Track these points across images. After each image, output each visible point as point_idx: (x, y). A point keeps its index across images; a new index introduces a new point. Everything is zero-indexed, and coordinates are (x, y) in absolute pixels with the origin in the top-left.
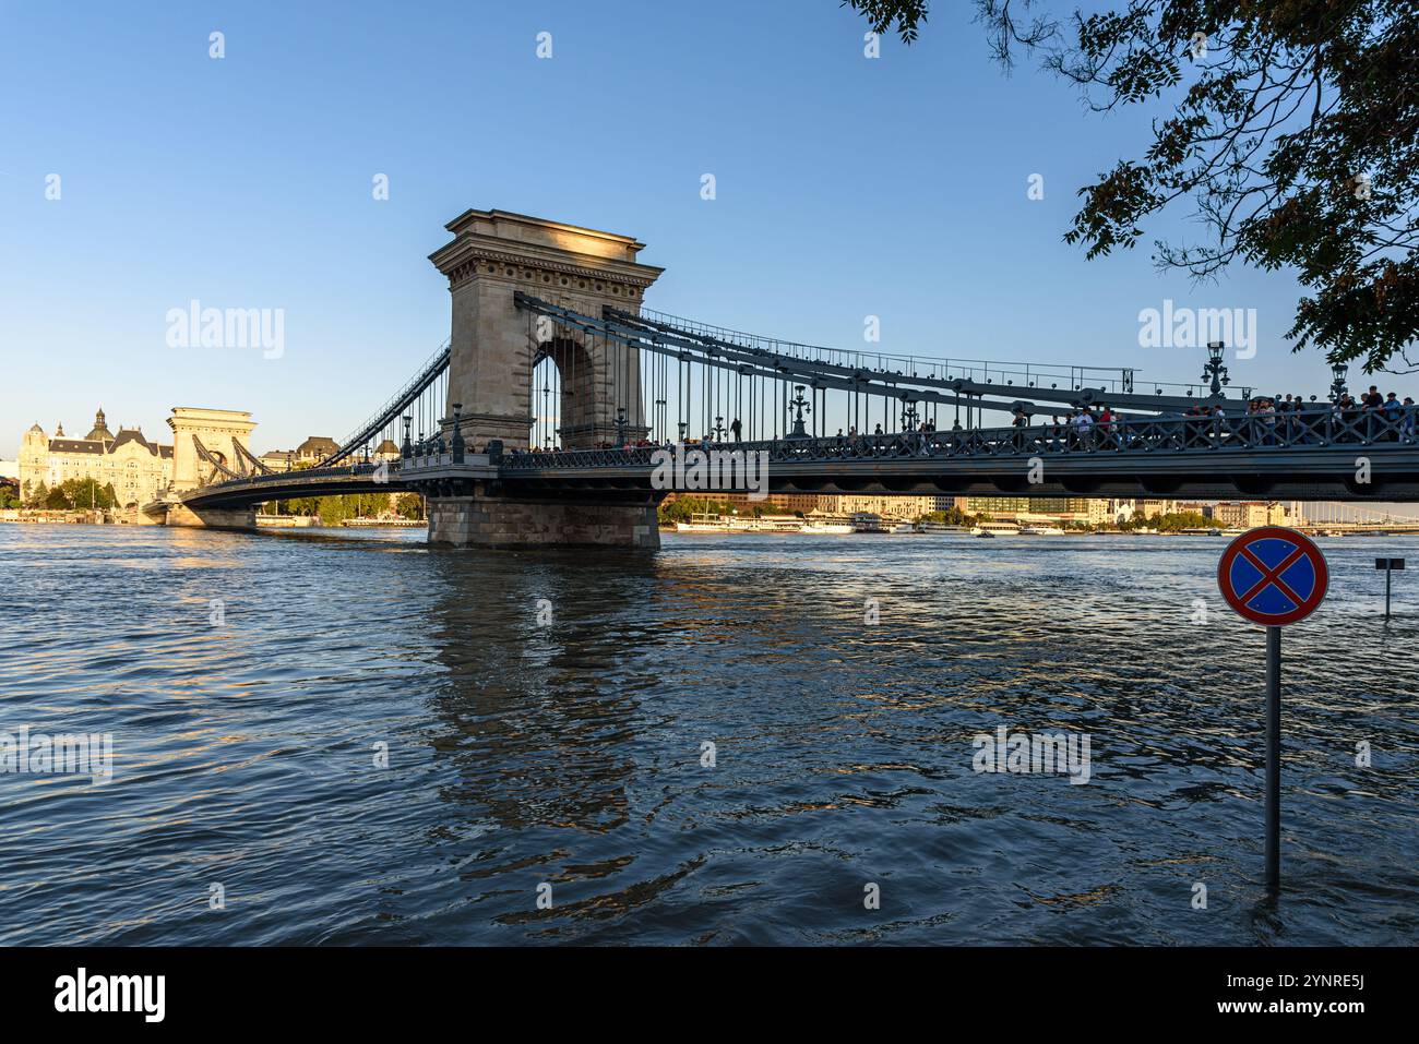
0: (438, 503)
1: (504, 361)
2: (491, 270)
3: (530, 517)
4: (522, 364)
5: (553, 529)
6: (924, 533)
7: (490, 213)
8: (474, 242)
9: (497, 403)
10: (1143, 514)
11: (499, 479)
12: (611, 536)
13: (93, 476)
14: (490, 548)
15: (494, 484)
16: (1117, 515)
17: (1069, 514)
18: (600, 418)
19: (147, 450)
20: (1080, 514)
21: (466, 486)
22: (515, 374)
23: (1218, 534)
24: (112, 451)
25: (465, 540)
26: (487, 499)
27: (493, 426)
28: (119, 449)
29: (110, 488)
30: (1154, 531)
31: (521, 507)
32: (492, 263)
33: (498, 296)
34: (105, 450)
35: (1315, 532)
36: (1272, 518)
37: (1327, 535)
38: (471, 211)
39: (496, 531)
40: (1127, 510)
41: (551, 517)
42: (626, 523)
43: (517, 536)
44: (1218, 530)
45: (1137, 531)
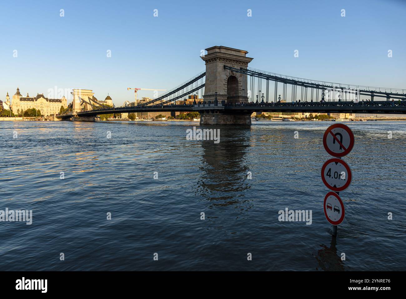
0: (203, 115)
1: (222, 82)
2: (220, 60)
3: (227, 118)
4: (225, 82)
5: (232, 121)
6: (258, 121)
7: (220, 47)
8: (218, 54)
9: (221, 91)
10: (312, 115)
11: (224, 109)
12: (242, 122)
13: (35, 108)
14: (220, 125)
15: (223, 110)
16: (305, 115)
17: (293, 115)
18: (240, 94)
19: (45, 100)
20: (296, 115)
21: (217, 111)
22: (224, 85)
23: (335, 121)
24: (36, 100)
25: (216, 123)
26: (220, 114)
27: (220, 97)
28: (38, 100)
29: (39, 111)
30: (317, 120)
31: (226, 116)
32: (220, 58)
33: (221, 66)
34: (35, 100)
35: (359, 120)
36: (346, 116)
37: (362, 121)
38: (216, 46)
39: (221, 121)
40: (308, 114)
41: (231, 118)
42: (245, 119)
43: (225, 122)
44: (334, 119)
45: (313, 120)
